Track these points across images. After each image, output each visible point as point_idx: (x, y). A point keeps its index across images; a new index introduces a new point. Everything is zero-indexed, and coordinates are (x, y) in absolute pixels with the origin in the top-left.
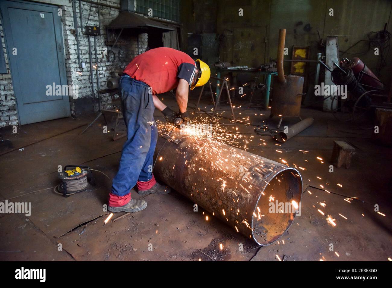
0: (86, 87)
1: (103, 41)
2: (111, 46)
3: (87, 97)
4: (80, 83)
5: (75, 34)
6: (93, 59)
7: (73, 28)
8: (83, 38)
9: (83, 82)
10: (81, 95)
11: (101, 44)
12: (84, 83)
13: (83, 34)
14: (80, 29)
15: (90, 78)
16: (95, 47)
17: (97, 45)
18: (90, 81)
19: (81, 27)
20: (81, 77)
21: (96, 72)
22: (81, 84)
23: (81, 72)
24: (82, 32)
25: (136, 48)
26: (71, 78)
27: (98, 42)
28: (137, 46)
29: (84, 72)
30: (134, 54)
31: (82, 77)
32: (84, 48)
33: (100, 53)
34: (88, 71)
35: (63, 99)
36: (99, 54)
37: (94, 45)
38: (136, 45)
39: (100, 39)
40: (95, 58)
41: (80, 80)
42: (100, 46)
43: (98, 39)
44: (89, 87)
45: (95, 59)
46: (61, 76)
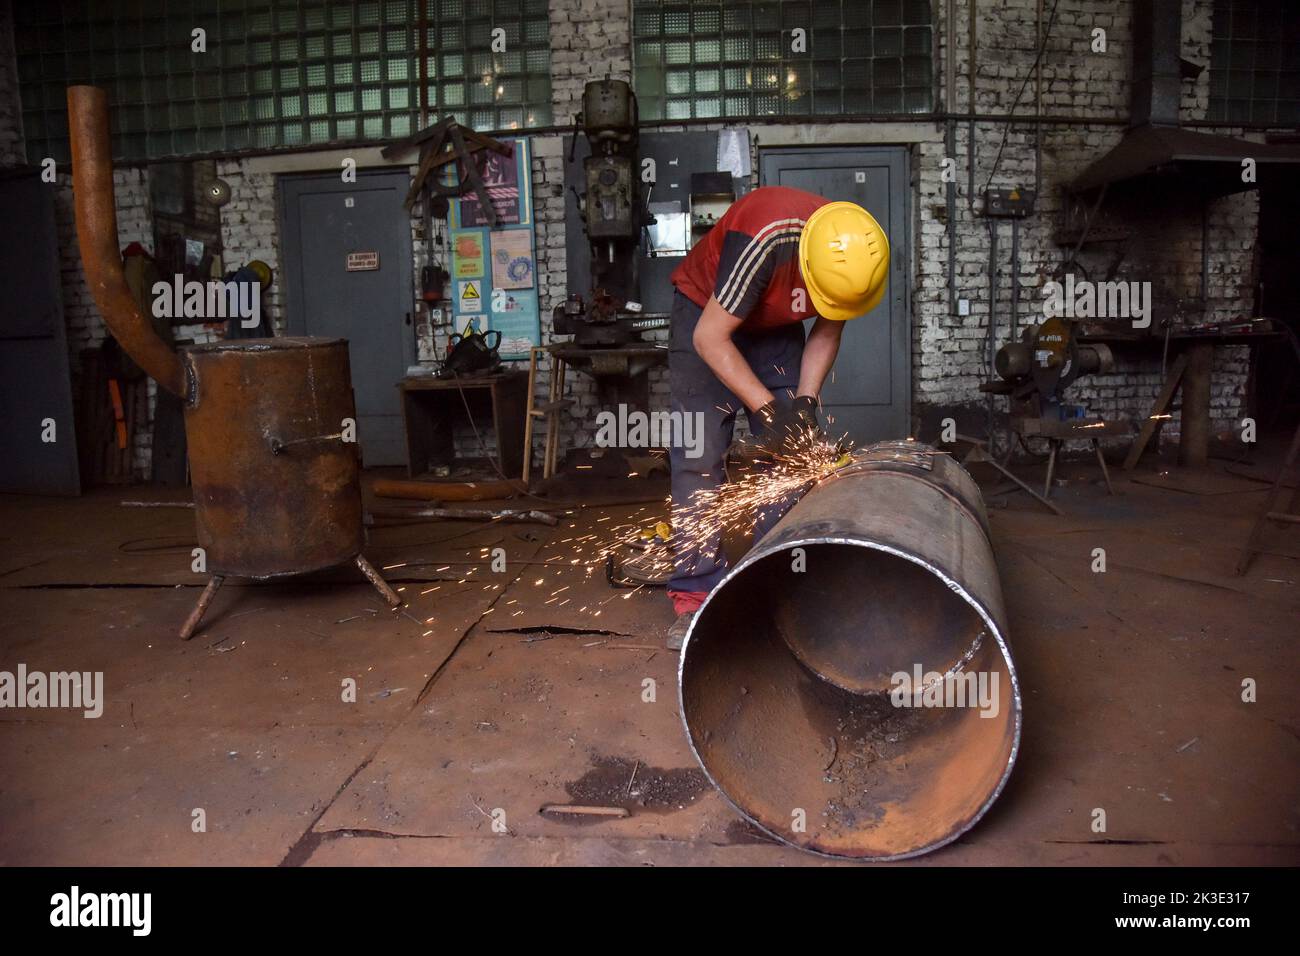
0: (969, 375)
1: (1046, 232)
2: (1072, 246)
3: (968, 406)
4: (947, 362)
5: (944, 217)
6: (1004, 289)
7: (941, 201)
8: (971, 228)
9: (960, 358)
10: (947, 397)
11: (1040, 242)
12: (962, 361)
13: (976, 217)
14: (966, 201)
15: (984, 348)
16: (1013, 252)
17: (1023, 245)
18: (983, 358)
19: (970, 197)
20: (952, 343)
21: (1009, 330)
22: (950, 364)
23: (958, 327)
24: (971, 209)
25: (1197, 250)
26: (920, 344)
27: (1027, 238)
28: (1199, 246)
29: (966, 330)
30: (1183, 275)
31: (957, 344)
32: (972, 257)
33: (1033, 271)
34: (981, 326)
35: (891, 404)
36: (1029, 275)
37: (1011, 246)
38: (1196, 240)
39: (1037, 227)
40: (1009, 288)
41: (950, 353)
42: (1033, 249)
43: (1029, 229)
44: (979, 376)
45: (1010, 291)
46: (894, 338)
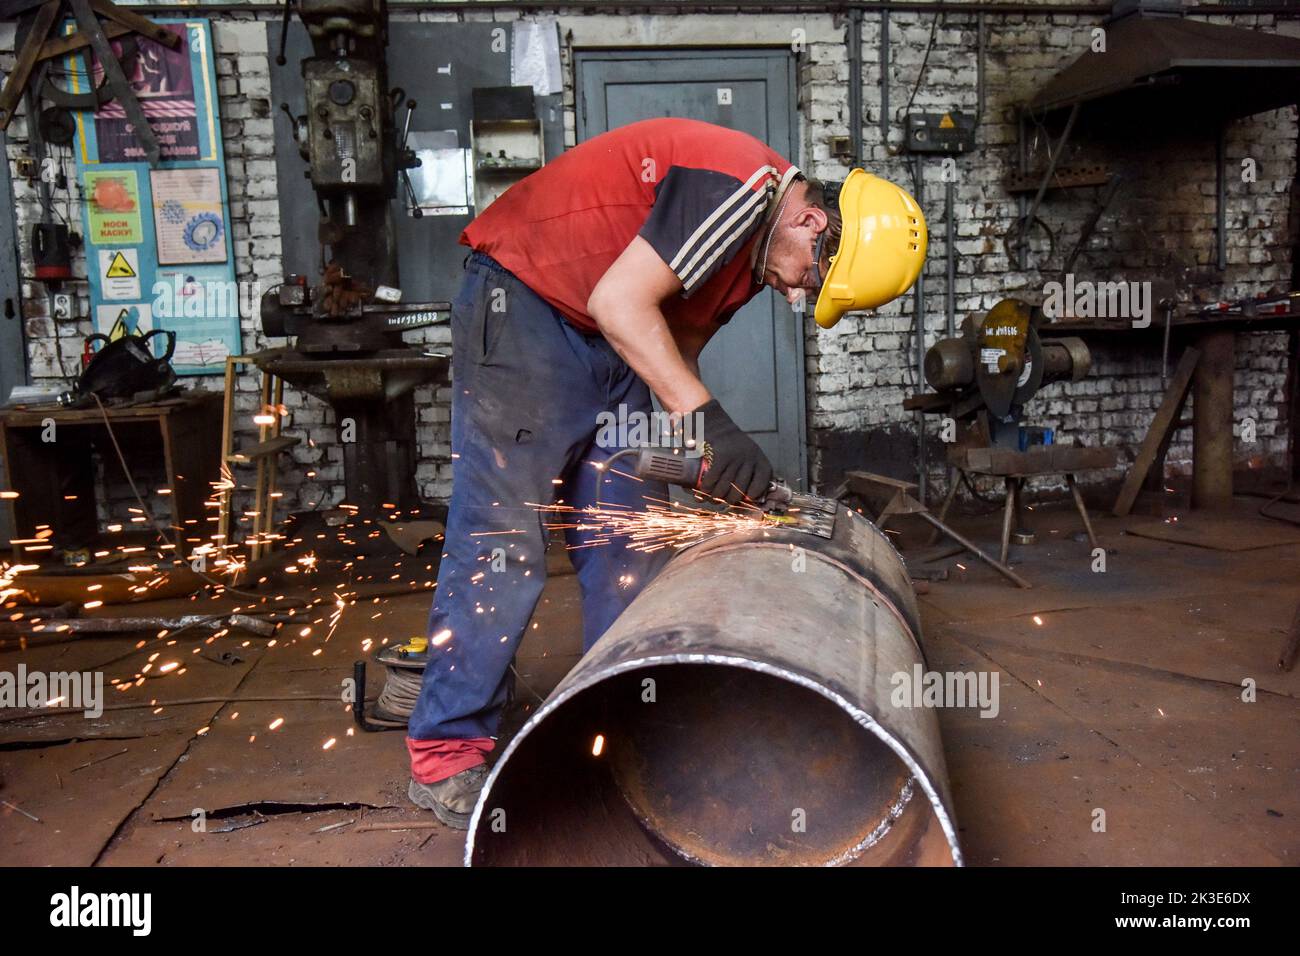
0: (888, 385)
1: (993, 174)
2: (1030, 194)
3: (888, 431)
4: (857, 367)
5: (846, 156)
6: (936, 259)
7: (842, 132)
8: (886, 170)
9: (875, 360)
10: (857, 418)
11: (985, 189)
12: (876, 366)
13: (892, 154)
14: (878, 131)
15: (909, 345)
16: (946, 205)
17: (961, 195)
18: (907, 360)
19: (884, 124)
20: (862, 340)
21: (943, 318)
22: (861, 370)
23: (870, 316)
24: (884, 143)
25: (1208, 196)
26: (817, 342)
27: (966, 183)
28: (1211, 189)
29: (881, 320)
30: (1190, 231)
31: (870, 341)
33: (976, 232)
34: (903, 314)
35: (777, 431)
36: (970, 237)
37: (943, 196)
38: (1206, 180)
39: (980, 168)
40: (942, 258)
41: (860, 354)
42: (975, 199)
43: (969, 171)
44: (903, 386)
45: (944, 262)
46: (780, 335)
